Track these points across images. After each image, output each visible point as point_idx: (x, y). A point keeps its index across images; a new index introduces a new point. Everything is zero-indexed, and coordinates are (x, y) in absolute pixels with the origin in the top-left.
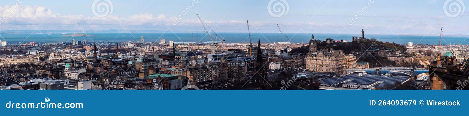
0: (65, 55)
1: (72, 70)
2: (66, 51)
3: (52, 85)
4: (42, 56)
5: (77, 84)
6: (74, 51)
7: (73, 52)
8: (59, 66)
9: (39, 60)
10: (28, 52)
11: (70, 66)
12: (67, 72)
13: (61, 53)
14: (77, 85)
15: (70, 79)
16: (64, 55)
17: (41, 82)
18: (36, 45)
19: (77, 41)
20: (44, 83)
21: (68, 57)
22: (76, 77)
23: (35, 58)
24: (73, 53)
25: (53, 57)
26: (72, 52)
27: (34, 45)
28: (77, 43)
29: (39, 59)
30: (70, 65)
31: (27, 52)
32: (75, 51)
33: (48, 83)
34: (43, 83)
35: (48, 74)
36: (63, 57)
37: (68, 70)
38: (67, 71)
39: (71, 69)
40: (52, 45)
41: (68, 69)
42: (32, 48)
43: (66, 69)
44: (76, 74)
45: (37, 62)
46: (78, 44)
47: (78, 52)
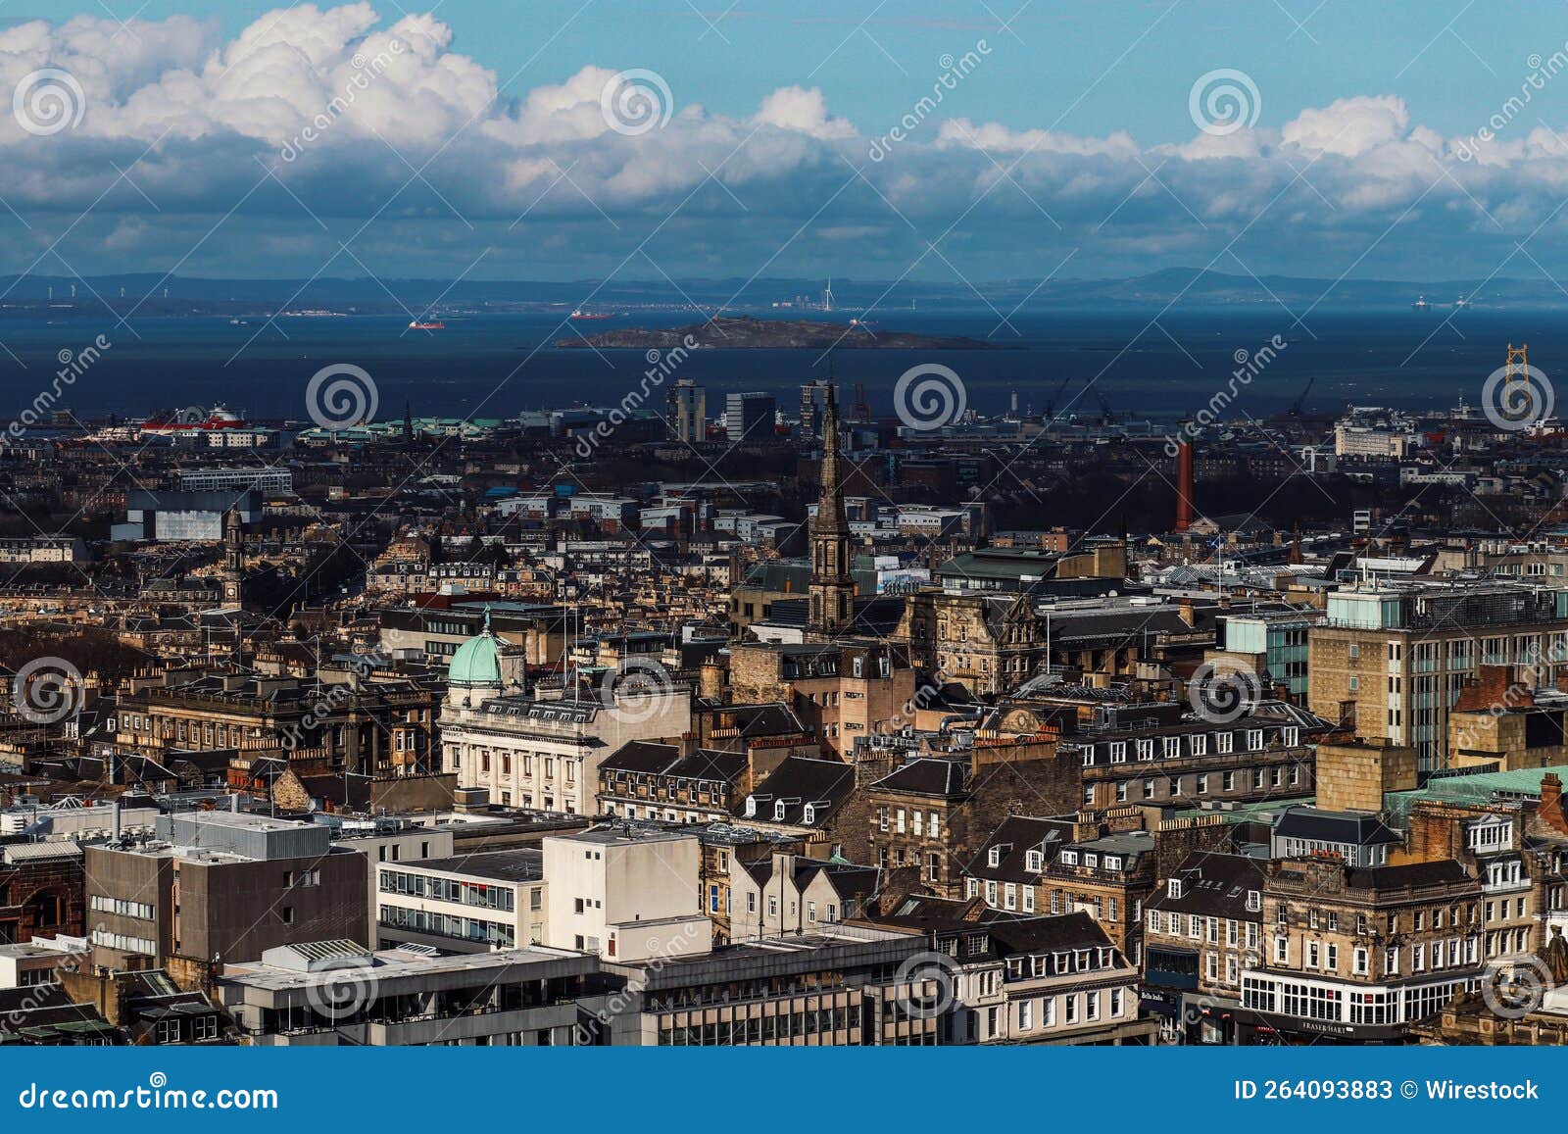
0: (561, 547)
1: (524, 713)
2: (580, 505)
3: (218, 875)
4: (277, 562)
6: (676, 512)
7: (662, 524)
8: (401, 666)
9: (232, 607)
10: (136, 516)
11: (513, 672)
12: (464, 728)
13: (516, 528)
14: (532, 870)
15: (493, 810)
16: (551, 547)
17: (100, 839)
18: (238, 440)
19: (735, 400)
20: (137, 851)
21: (593, 569)
22: (576, 791)
23: (195, 585)
24: (656, 534)
25: (411, 571)
26: (655, 518)
27: (215, 440)
28: (730, 421)
29: (231, 590)
31: (124, 520)
32: (686, 511)
33: (179, 853)
34: (127, 842)
35: (234, 754)
36: (525, 575)
37: (485, 707)
38: (465, 716)
39: (513, 698)
40: (427, 437)
41: (478, 697)
42: (191, 477)
43: (456, 696)
44: (574, 750)
45: (217, 621)
46: (736, 435)
47: (724, 523)
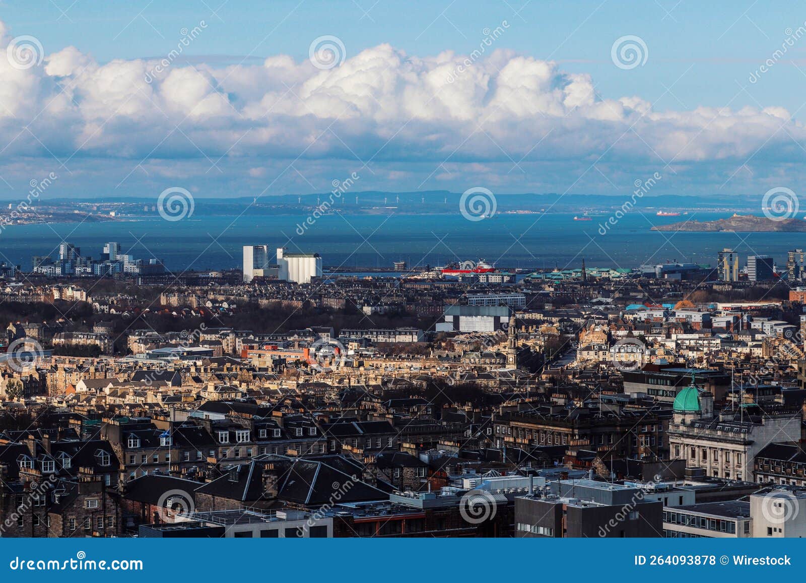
0: (674, 337)
1: (714, 428)
2: (681, 314)
3: (587, 513)
4: (530, 343)
5: (748, 507)
6: (731, 319)
7: (724, 325)
8: (639, 401)
9: (511, 367)
10: (449, 318)
11: (708, 404)
12: (682, 435)
13: (648, 326)
14: (745, 512)
15: (705, 479)
16: (668, 336)
17: (524, 493)
18: (495, 279)
19: (752, 260)
20: (542, 500)
21: (691, 349)
22: (743, 469)
23: (489, 356)
24: (721, 330)
25: (600, 349)
26: (720, 322)
27: (482, 279)
28: (751, 271)
29: (511, 358)
30: (704, 395)
31: (443, 320)
32: (736, 319)
33: (565, 500)
34: (537, 495)
35: (567, 448)
36: (660, 352)
37: (692, 425)
38: (682, 429)
39: (708, 420)
40: (593, 278)
41: (689, 419)
42: (474, 298)
43: (678, 419)
44: (741, 448)
45: (504, 374)
46: (752, 277)
47: (756, 325)
